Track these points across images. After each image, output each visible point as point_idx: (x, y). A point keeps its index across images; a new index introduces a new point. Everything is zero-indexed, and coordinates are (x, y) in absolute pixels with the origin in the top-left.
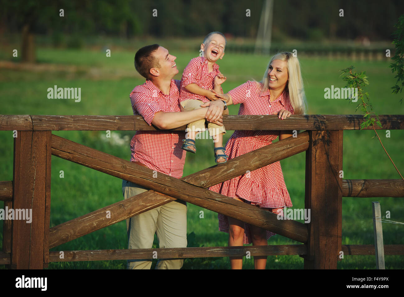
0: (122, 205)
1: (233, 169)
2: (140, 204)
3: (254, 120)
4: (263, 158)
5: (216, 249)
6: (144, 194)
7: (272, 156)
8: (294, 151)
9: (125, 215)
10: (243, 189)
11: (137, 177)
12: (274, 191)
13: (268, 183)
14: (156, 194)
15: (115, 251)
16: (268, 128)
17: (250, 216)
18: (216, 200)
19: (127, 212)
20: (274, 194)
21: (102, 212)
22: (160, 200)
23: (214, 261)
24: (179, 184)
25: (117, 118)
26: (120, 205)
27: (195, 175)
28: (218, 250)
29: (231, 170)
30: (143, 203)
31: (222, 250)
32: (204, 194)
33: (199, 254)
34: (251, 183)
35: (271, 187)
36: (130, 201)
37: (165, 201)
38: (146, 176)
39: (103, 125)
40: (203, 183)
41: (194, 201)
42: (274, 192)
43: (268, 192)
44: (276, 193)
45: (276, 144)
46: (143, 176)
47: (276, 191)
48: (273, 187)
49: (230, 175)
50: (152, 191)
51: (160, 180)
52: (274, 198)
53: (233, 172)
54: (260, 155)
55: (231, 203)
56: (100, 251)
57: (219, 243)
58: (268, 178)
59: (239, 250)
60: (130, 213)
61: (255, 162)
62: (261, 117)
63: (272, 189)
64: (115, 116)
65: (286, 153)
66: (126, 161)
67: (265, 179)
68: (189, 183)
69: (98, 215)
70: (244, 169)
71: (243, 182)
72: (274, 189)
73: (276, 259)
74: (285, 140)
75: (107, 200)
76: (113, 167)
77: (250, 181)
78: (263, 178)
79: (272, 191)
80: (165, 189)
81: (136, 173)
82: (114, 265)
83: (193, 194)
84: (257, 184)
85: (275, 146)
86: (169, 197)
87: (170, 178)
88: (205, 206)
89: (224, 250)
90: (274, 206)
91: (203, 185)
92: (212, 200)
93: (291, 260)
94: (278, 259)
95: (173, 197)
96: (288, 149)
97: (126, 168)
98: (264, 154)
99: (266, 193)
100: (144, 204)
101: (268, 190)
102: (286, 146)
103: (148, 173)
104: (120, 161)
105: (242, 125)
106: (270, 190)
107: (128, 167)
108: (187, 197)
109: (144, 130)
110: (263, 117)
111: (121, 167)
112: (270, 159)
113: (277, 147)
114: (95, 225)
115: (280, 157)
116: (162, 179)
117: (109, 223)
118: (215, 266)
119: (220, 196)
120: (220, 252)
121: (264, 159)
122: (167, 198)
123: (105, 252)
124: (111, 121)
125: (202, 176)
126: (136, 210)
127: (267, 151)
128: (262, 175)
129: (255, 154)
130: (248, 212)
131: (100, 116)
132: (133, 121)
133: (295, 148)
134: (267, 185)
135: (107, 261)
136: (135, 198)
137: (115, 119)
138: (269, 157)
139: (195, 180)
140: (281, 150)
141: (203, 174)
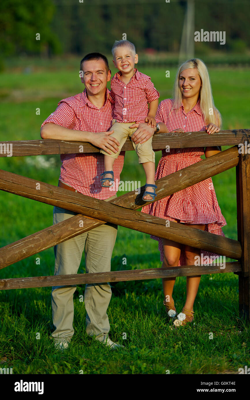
0: (51, 231)
1: (163, 189)
2: (69, 229)
3: (182, 138)
4: (192, 176)
5: (149, 271)
6: (72, 219)
7: (202, 173)
8: (224, 167)
9: (54, 241)
10: (174, 209)
11: (65, 202)
12: (205, 206)
13: (198, 199)
14: (85, 219)
15: (46, 278)
16: (196, 145)
17: (182, 236)
18: (147, 222)
19: (56, 238)
20: (205, 210)
21: (31, 239)
22: (90, 224)
23: (147, 282)
24: (107, 207)
25: (41, 142)
26: (49, 231)
27: (124, 197)
28: (151, 272)
29: (161, 190)
30: (72, 227)
31: (155, 272)
32: (134, 215)
33: (132, 277)
34: (182, 201)
35: (201, 203)
36: (59, 227)
37: (94, 225)
38: (74, 200)
39: (28, 150)
40: (133, 205)
41: (124, 224)
42: (205, 208)
43: (198, 207)
44: (207, 209)
45: (205, 161)
46: (70, 200)
47: (207, 206)
48: (203, 202)
49: (160, 195)
50: (81, 215)
51: (88, 204)
52: (205, 214)
53: (163, 192)
54: (190, 173)
55: (162, 224)
56: (31, 279)
57: (152, 264)
58: (197, 194)
59: (173, 270)
60: (59, 239)
61: (185, 181)
62: (188, 134)
63: (202, 205)
64: (39, 141)
65: (216, 170)
66: (53, 186)
67: (194, 196)
68: (118, 206)
69: (27, 242)
70: (174, 188)
71: (174, 202)
72: (204, 205)
73: (210, 277)
74: (214, 157)
75: (35, 224)
76: (39, 193)
77: (181, 199)
78: (192, 195)
79: (202, 206)
80: (94, 212)
81: (63, 197)
82: (46, 290)
83: (122, 217)
84: (188, 201)
85: (205, 163)
86: (98, 220)
87: (98, 201)
88: (136, 228)
89: (157, 272)
90: (206, 222)
91: (133, 206)
92: (142, 222)
93: (225, 277)
94: (212, 277)
95: (102, 220)
96: (218, 166)
97: (53, 194)
98: (194, 172)
99: (196, 210)
100: (73, 229)
101: (199, 206)
102: (216, 162)
103: (75, 197)
104: (46, 186)
105: (170, 143)
106: (200, 206)
107: (55, 192)
108: (117, 220)
109: (69, 153)
110: (190, 134)
111: (48, 192)
112: (200, 177)
113: (206, 164)
114: (25, 252)
115: (210, 174)
116: (91, 203)
117: (39, 250)
118: (149, 288)
119: (150, 217)
120: (154, 273)
121: (194, 177)
122: (97, 222)
123: (36, 279)
124: (35, 145)
125: (131, 197)
126: (66, 236)
127: (196, 168)
128: (191, 191)
129: (184, 173)
130: (180, 232)
131: (24, 141)
132: (58, 145)
133: (225, 164)
134: (197, 201)
135: (39, 288)
136: (63, 223)
137: (39, 144)
138: (199, 174)
139: (124, 202)
140: (210, 167)
141: (132, 195)
